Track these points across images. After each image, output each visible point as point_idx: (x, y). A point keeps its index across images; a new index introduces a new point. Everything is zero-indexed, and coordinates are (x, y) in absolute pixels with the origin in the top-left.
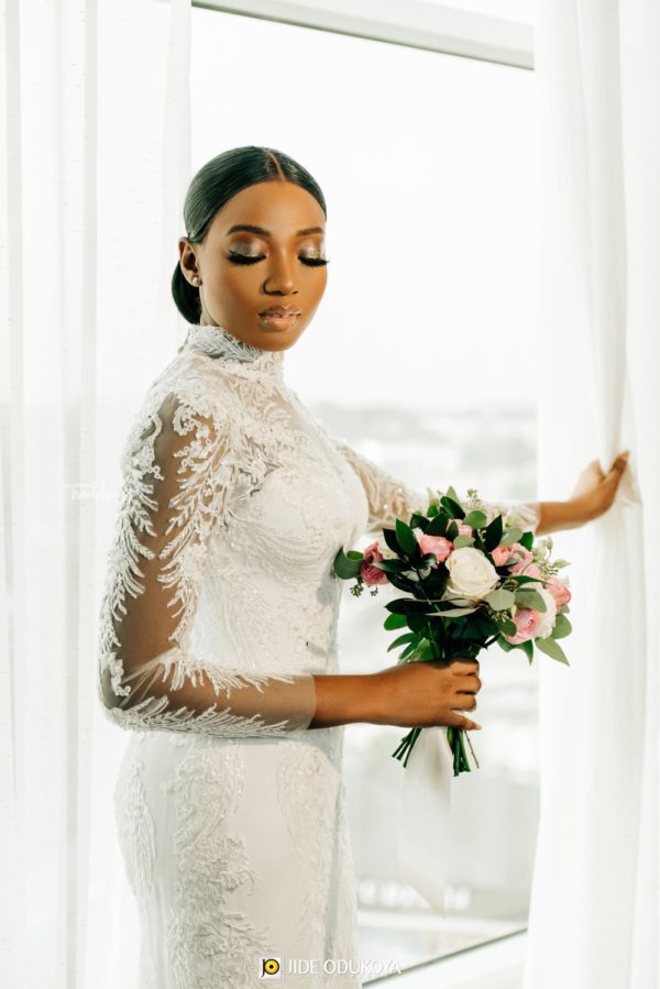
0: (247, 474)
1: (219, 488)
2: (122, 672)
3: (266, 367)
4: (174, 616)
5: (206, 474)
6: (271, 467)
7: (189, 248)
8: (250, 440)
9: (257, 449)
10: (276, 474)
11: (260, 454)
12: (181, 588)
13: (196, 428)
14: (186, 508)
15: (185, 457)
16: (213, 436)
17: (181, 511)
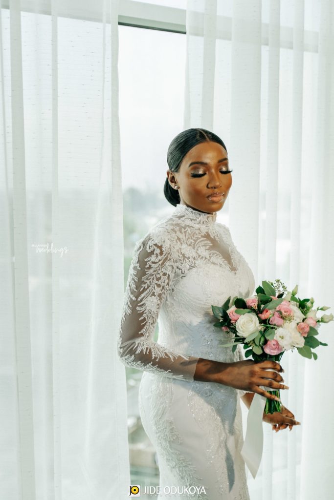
0: (180, 269)
1: (165, 274)
2: (121, 343)
3: (203, 223)
4: (142, 324)
5: (158, 268)
6: (192, 267)
7: (171, 174)
8: (183, 255)
9: (186, 259)
10: (194, 270)
11: (187, 260)
12: (146, 313)
13: (154, 250)
14: (148, 281)
15: (149, 261)
16: (161, 253)
17: (146, 282)
